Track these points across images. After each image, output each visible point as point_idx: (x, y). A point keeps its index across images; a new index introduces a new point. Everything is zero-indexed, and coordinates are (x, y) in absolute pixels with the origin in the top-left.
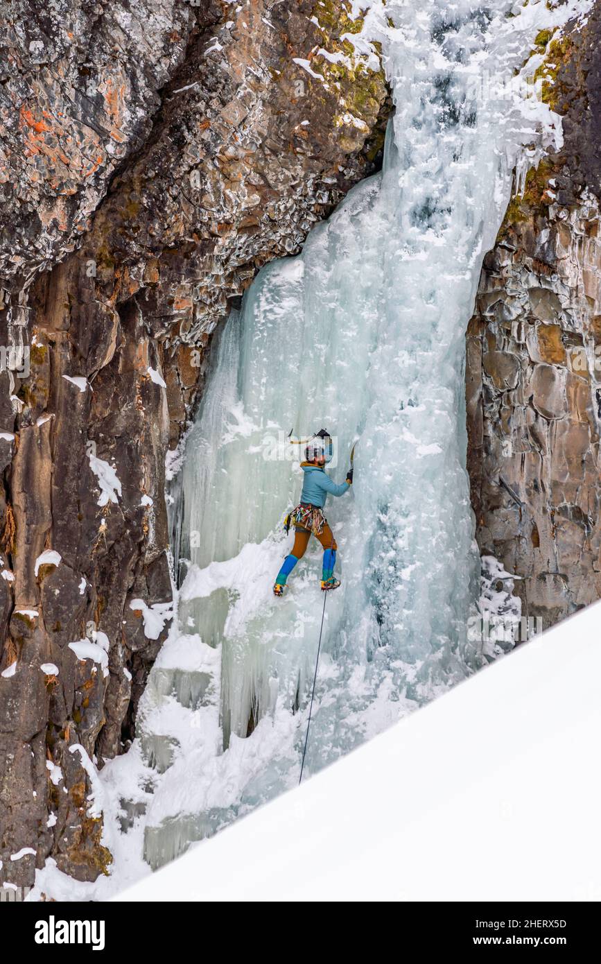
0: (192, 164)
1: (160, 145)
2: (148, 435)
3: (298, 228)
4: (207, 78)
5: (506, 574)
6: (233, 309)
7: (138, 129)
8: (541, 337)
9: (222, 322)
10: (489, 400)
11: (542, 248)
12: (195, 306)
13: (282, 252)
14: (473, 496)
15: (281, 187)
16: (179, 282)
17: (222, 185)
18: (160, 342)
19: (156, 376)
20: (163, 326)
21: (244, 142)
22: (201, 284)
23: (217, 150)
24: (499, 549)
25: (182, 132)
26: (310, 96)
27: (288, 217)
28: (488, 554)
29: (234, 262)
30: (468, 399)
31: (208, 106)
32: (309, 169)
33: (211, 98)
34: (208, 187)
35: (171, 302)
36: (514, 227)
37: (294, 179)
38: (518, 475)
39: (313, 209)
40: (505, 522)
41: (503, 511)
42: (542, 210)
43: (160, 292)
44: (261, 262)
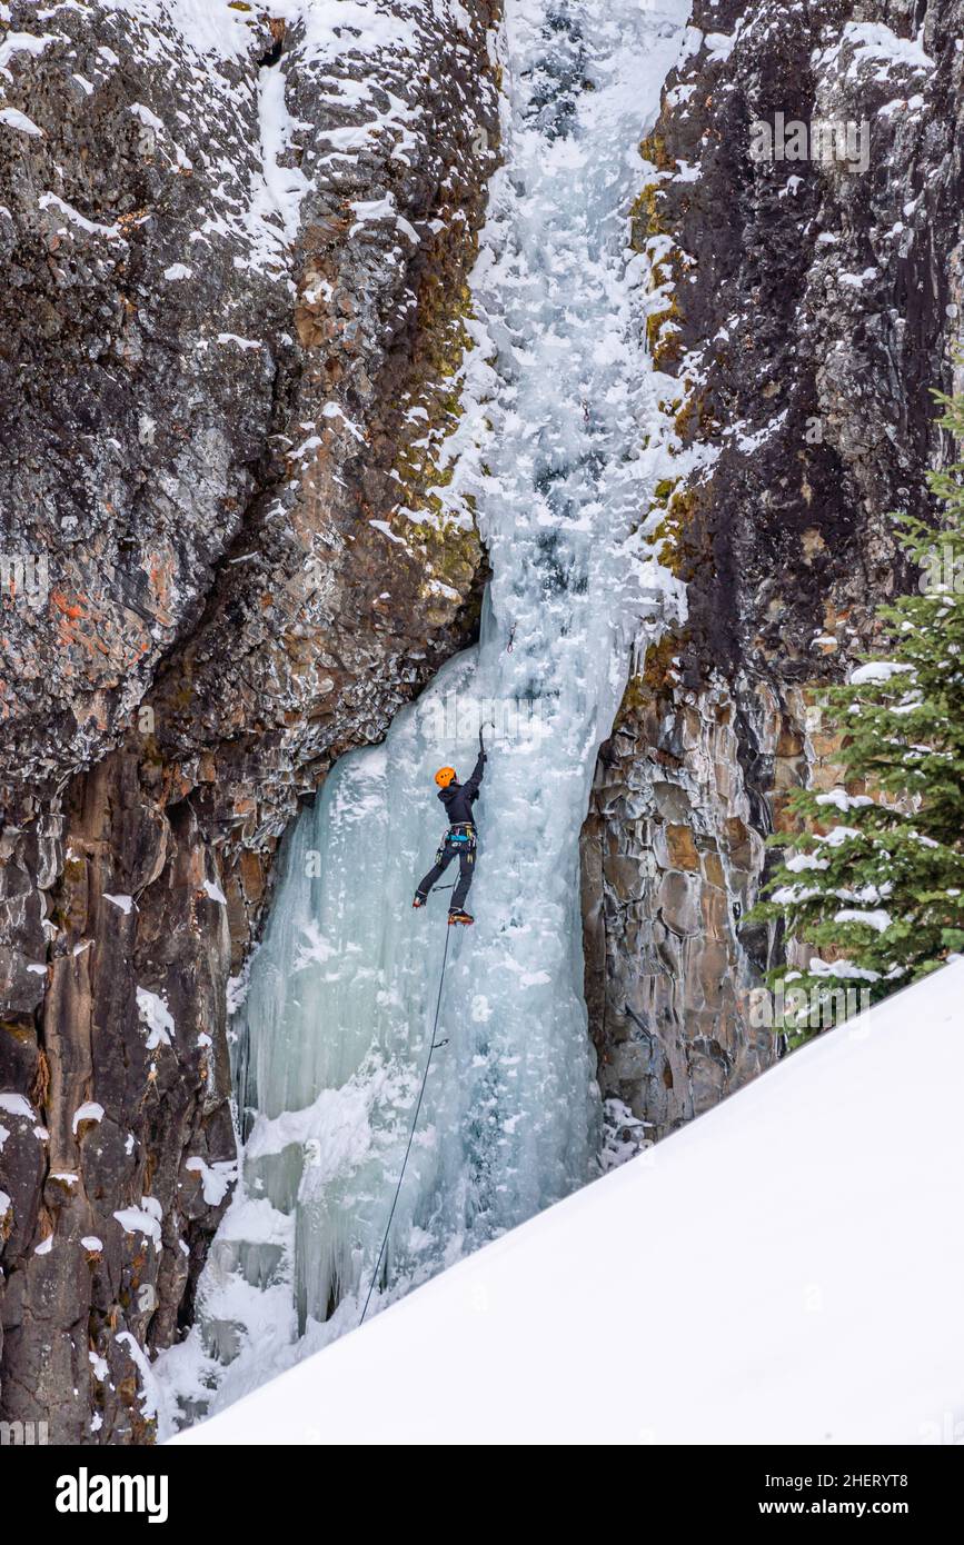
0: (253, 644)
1: (216, 624)
2: (205, 962)
3: (380, 712)
4: (269, 547)
5: (635, 1121)
6: (305, 808)
7: (188, 610)
8: (670, 839)
9: (291, 823)
10: (612, 912)
11: (667, 737)
12: (259, 805)
13: (362, 740)
14: (592, 1029)
15: (357, 670)
16: (240, 781)
17: (289, 668)
18: (218, 849)
19: (213, 891)
20: (221, 832)
21: (314, 619)
22: (265, 782)
23: (282, 629)
24: (627, 1091)
25: (241, 609)
26: (391, 564)
27: (368, 701)
28: (613, 1096)
29: (305, 756)
30: (584, 916)
31: (270, 579)
32: (391, 648)
33: (274, 570)
34: (273, 671)
35: (231, 804)
36: (634, 711)
37: (374, 660)
38: (647, 1003)
39: (398, 689)
40: (633, 1058)
41: (630, 1045)
42: (666, 693)
43: (218, 793)
44: (338, 752)
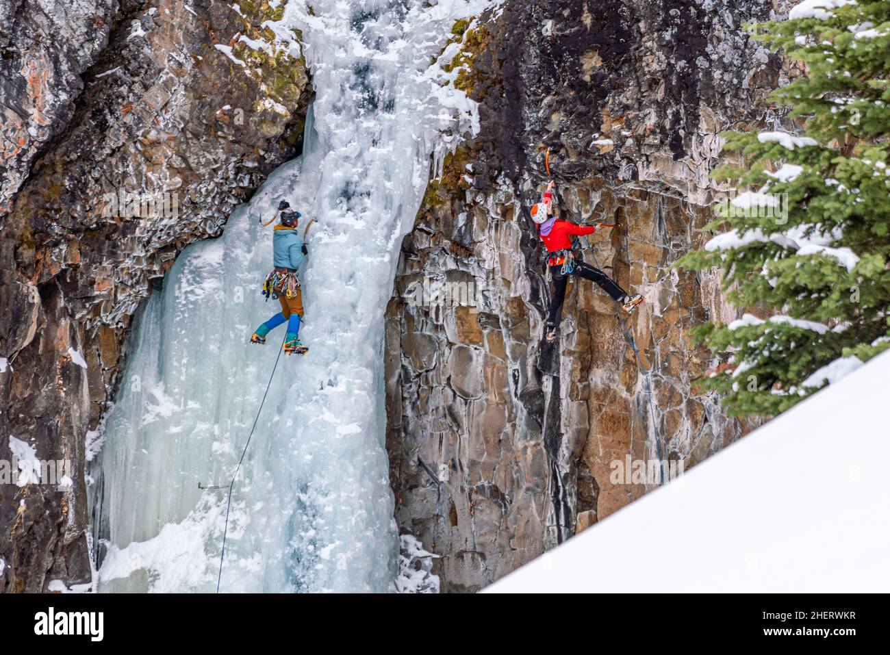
0: (114, 147)
1: (83, 128)
2: (69, 416)
3: (219, 211)
4: (130, 63)
5: (425, 553)
6: (154, 291)
7: (60, 111)
8: (459, 318)
9: (143, 303)
10: (408, 380)
11: (460, 231)
12: (116, 287)
13: (203, 234)
14: (392, 475)
15: (202, 171)
16: (101, 263)
17: (144, 168)
18: (81, 323)
19: (76, 357)
20: (84, 307)
21: (166, 125)
22: (122, 266)
23: (140, 133)
24: (418, 527)
25: (105, 116)
26: (232, 81)
27: (209, 200)
28: (407, 533)
29: (156, 244)
30: (387, 379)
31: (130, 90)
32: (230, 152)
33: (134, 82)
34: (131, 169)
35: (92, 283)
36: (432, 210)
37: (216, 162)
38: (436, 455)
39: (234, 192)
40: (423, 501)
41: (421, 490)
42: (460, 194)
43: (82, 274)
44: (182, 244)
